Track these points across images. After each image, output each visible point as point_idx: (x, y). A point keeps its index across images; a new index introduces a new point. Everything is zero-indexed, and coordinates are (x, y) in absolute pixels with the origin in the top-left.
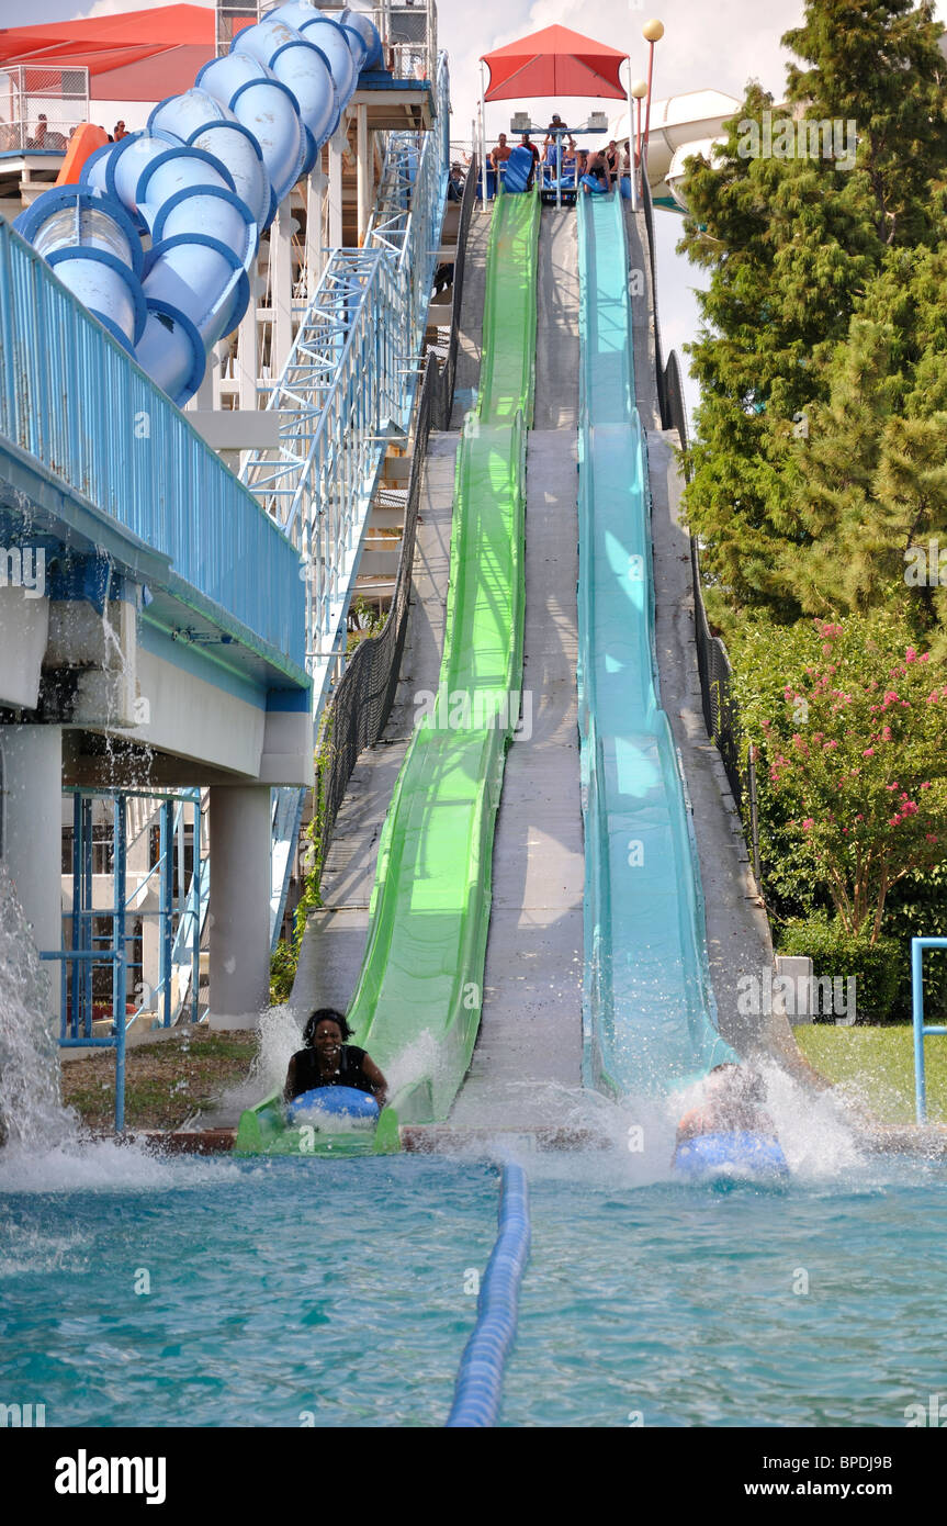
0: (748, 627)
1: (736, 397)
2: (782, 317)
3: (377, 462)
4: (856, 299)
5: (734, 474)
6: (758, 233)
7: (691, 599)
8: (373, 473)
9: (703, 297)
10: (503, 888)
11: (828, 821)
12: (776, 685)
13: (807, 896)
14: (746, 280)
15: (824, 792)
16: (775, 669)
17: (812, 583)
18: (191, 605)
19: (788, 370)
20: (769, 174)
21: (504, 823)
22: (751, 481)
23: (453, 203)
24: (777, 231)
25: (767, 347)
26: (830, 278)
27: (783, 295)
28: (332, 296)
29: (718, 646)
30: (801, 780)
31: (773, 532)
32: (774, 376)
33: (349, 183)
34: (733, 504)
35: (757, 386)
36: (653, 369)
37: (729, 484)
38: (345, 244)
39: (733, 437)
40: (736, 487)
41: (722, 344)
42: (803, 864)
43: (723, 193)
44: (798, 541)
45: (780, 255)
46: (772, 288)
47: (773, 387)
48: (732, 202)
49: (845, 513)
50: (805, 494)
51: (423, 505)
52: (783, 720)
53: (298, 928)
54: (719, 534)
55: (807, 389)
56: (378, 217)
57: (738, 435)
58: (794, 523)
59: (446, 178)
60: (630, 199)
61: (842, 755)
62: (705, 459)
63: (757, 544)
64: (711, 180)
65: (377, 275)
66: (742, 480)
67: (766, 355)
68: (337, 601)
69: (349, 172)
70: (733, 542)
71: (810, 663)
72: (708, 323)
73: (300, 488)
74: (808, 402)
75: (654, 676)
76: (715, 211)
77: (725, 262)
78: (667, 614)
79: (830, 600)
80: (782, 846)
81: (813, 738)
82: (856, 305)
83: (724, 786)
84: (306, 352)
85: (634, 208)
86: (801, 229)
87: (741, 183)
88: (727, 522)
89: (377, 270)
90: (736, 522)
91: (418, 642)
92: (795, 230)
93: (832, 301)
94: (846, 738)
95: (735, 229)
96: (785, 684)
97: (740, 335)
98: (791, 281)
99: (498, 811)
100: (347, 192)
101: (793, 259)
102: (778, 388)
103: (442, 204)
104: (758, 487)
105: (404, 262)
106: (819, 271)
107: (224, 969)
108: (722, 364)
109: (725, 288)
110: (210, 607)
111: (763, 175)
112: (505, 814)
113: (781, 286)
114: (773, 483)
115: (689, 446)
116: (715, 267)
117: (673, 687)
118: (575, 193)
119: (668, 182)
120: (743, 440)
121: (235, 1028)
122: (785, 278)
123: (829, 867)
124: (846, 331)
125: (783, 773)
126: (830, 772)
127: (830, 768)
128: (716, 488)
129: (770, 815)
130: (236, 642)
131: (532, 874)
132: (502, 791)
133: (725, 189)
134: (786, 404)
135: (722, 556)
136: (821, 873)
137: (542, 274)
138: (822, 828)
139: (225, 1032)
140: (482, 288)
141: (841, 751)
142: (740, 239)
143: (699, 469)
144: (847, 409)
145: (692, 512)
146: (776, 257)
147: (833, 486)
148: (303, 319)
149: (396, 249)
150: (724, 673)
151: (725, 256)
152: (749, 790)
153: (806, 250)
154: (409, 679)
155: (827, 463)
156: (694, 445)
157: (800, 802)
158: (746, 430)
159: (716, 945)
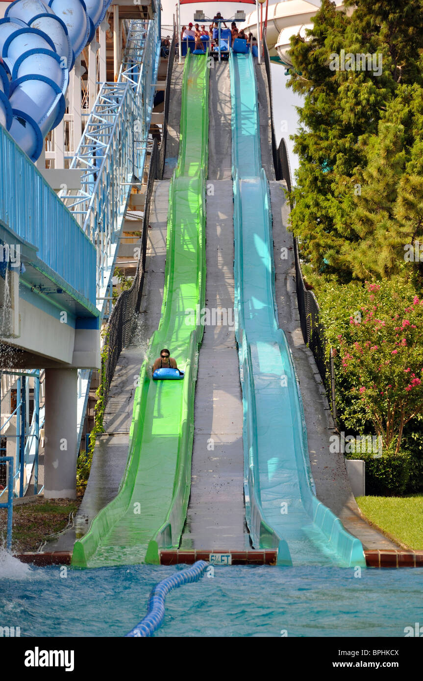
0: (327, 285)
1: (318, 164)
2: (342, 121)
3: (126, 197)
4: (381, 112)
5: (317, 204)
6: (330, 77)
7: (294, 270)
8: (125, 202)
9: (300, 111)
10: (200, 423)
11: (373, 388)
12: (344, 316)
13: (361, 428)
14: (323, 102)
15: (371, 373)
16: (344, 307)
17: (361, 262)
18: (44, 273)
19: (345, 149)
20: (335, 45)
21: (199, 388)
22: (326, 208)
23: (163, 59)
24: (340, 76)
25: (334, 137)
26: (368, 100)
27: (343, 110)
28: (103, 108)
29: (311, 295)
30: (359, 366)
31: (338, 235)
32: (338, 152)
33: (110, 47)
34: (316, 220)
35: (329, 158)
36: (271, 148)
37: (314, 210)
38: (108, 80)
39: (316, 184)
40: (318, 211)
41: (310, 136)
42: (359, 411)
43: (311, 55)
44: (351, 240)
45: (341, 89)
46: (336, 106)
47: (338, 159)
48: (316, 60)
49: (378, 225)
50: (357, 215)
51: (152, 219)
52: (348, 335)
53: (91, 444)
54: (309, 236)
55: (356, 159)
56: (124, 66)
57: (319, 184)
58: (349, 230)
59: (160, 45)
60: (258, 57)
61: (380, 353)
62: (302, 196)
63: (329, 242)
64: (304, 48)
65: (126, 97)
66: (321, 208)
67: (334, 141)
68: (107, 271)
69: (110, 41)
70: (317, 240)
71: (362, 304)
72: (303, 125)
73: (89, 210)
74: (356, 166)
75: (275, 311)
76: (307, 65)
77: (312, 92)
78: (281, 278)
79: (370, 271)
80: (348, 401)
81: (365, 344)
82: (382, 115)
83: (315, 369)
84: (89, 137)
85: (259, 62)
86: (352, 74)
87: (321, 50)
88: (313, 230)
89: (126, 94)
90: (318, 229)
91: (149, 292)
92: (349, 75)
93: (369, 113)
94: (382, 344)
95: (317, 74)
96: (349, 316)
97: (320, 131)
98: (347, 102)
99: (196, 382)
100: (109, 52)
101: (348, 90)
102: (340, 159)
103: (157, 59)
104: (329, 211)
105: (139, 89)
106: (362, 97)
107: (52, 465)
108: (310, 146)
109: (312, 106)
110: (52, 274)
111: (332, 46)
112: (199, 383)
113: (342, 105)
114: (338, 209)
115: (292, 189)
116: (306, 94)
117: (285, 316)
118: (228, 53)
119: (276, 48)
120: (322, 186)
121: (58, 497)
122: (344, 101)
123: (373, 413)
124: (376, 129)
125: (349, 363)
126: (374, 362)
127: (374, 360)
128: (307, 212)
129: (341, 385)
130: (65, 292)
131: (216, 415)
132: (198, 371)
133: (312, 53)
134: (345, 167)
135: (311, 247)
136: (369, 416)
137: (211, 97)
138: (369, 392)
139: (53, 499)
140: (180, 104)
141: (379, 351)
142: (319, 80)
143: (298, 202)
144: (379, 170)
145: (294, 224)
146: (339, 89)
147: (371, 211)
148: (88, 120)
149: (135, 83)
150: (315, 310)
151: (312, 89)
152: (330, 371)
153: (355, 86)
154: (145, 312)
155: (369, 198)
156: (295, 189)
157: (358, 378)
158: (323, 181)
159: (313, 454)
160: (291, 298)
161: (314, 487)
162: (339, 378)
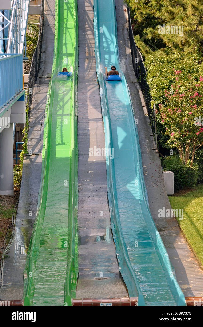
7: (127, 24)
11: (178, 133)
78: (120, 29)
123: (179, 145)
139: (1, 196)
159: (145, 167)
160: (127, 42)
161: (147, 194)
162: (158, 120)
